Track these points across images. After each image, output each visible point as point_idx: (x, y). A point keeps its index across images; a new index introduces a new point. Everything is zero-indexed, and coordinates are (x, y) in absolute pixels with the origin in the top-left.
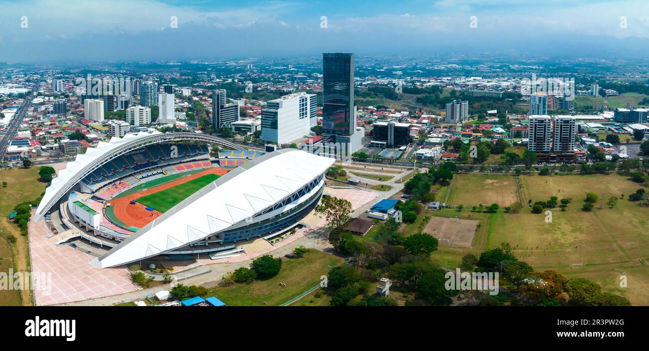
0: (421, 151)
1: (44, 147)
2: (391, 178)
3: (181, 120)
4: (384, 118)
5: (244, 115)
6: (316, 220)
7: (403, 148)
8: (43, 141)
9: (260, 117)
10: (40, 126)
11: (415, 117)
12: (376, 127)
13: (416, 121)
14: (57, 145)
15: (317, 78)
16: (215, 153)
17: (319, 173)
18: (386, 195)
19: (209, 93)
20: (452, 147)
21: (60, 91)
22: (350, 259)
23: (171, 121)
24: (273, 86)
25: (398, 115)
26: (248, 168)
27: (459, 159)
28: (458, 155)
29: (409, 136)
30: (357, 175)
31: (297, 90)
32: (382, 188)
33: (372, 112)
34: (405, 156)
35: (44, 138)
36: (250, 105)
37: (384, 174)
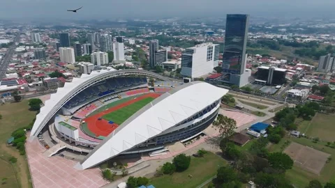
0: (292, 91)
1: (31, 84)
2: (266, 107)
3: (129, 61)
4: (267, 64)
5: (170, 57)
6: (213, 131)
7: (278, 87)
8: (29, 80)
9: (180, 59)
10: (25, 69)
11: (291, 65)
12: (260, 70)
13: (291, 68)
14: (41, 82)
15: (221, 33)
16: (152, 83)
17: (217, 99)
18: (261, 120)
19: (147, 42)
20: (319, 91)
21: (38, 42)
22: (232, 162)
23: (122, 62)
24: (190, 38)
25: (278, 62)
26: (172, 94)
27: (323, 102)
28: (323, 98)
29: (284, 78)
30: (243, 102)
31: (207, 41)
32: (259, 114)
33: (258, 59)
34: (279, 93)
35: (30, 77)
36: (174, 51)
37: (261, 104)
